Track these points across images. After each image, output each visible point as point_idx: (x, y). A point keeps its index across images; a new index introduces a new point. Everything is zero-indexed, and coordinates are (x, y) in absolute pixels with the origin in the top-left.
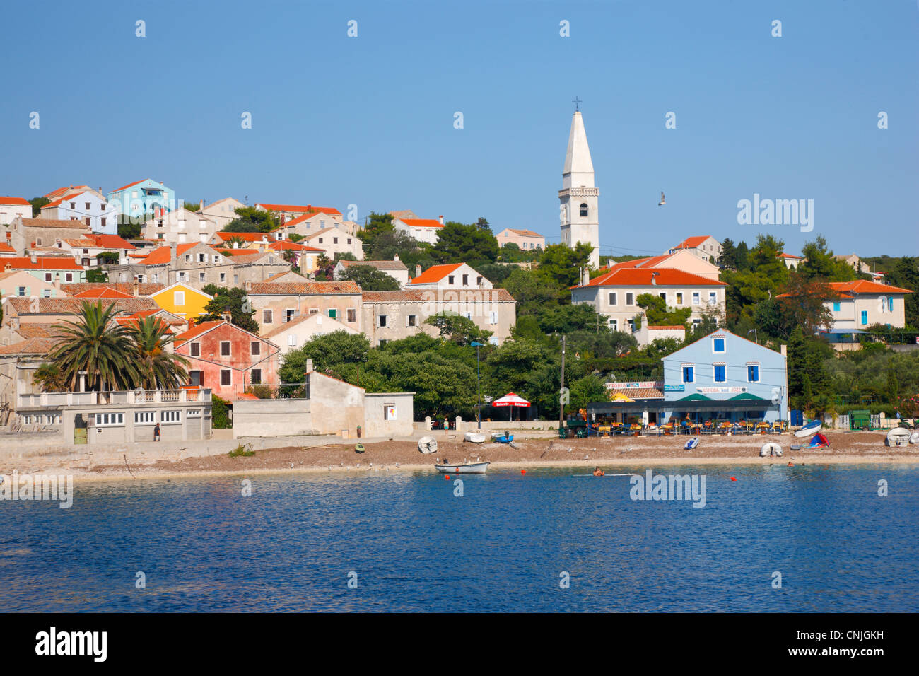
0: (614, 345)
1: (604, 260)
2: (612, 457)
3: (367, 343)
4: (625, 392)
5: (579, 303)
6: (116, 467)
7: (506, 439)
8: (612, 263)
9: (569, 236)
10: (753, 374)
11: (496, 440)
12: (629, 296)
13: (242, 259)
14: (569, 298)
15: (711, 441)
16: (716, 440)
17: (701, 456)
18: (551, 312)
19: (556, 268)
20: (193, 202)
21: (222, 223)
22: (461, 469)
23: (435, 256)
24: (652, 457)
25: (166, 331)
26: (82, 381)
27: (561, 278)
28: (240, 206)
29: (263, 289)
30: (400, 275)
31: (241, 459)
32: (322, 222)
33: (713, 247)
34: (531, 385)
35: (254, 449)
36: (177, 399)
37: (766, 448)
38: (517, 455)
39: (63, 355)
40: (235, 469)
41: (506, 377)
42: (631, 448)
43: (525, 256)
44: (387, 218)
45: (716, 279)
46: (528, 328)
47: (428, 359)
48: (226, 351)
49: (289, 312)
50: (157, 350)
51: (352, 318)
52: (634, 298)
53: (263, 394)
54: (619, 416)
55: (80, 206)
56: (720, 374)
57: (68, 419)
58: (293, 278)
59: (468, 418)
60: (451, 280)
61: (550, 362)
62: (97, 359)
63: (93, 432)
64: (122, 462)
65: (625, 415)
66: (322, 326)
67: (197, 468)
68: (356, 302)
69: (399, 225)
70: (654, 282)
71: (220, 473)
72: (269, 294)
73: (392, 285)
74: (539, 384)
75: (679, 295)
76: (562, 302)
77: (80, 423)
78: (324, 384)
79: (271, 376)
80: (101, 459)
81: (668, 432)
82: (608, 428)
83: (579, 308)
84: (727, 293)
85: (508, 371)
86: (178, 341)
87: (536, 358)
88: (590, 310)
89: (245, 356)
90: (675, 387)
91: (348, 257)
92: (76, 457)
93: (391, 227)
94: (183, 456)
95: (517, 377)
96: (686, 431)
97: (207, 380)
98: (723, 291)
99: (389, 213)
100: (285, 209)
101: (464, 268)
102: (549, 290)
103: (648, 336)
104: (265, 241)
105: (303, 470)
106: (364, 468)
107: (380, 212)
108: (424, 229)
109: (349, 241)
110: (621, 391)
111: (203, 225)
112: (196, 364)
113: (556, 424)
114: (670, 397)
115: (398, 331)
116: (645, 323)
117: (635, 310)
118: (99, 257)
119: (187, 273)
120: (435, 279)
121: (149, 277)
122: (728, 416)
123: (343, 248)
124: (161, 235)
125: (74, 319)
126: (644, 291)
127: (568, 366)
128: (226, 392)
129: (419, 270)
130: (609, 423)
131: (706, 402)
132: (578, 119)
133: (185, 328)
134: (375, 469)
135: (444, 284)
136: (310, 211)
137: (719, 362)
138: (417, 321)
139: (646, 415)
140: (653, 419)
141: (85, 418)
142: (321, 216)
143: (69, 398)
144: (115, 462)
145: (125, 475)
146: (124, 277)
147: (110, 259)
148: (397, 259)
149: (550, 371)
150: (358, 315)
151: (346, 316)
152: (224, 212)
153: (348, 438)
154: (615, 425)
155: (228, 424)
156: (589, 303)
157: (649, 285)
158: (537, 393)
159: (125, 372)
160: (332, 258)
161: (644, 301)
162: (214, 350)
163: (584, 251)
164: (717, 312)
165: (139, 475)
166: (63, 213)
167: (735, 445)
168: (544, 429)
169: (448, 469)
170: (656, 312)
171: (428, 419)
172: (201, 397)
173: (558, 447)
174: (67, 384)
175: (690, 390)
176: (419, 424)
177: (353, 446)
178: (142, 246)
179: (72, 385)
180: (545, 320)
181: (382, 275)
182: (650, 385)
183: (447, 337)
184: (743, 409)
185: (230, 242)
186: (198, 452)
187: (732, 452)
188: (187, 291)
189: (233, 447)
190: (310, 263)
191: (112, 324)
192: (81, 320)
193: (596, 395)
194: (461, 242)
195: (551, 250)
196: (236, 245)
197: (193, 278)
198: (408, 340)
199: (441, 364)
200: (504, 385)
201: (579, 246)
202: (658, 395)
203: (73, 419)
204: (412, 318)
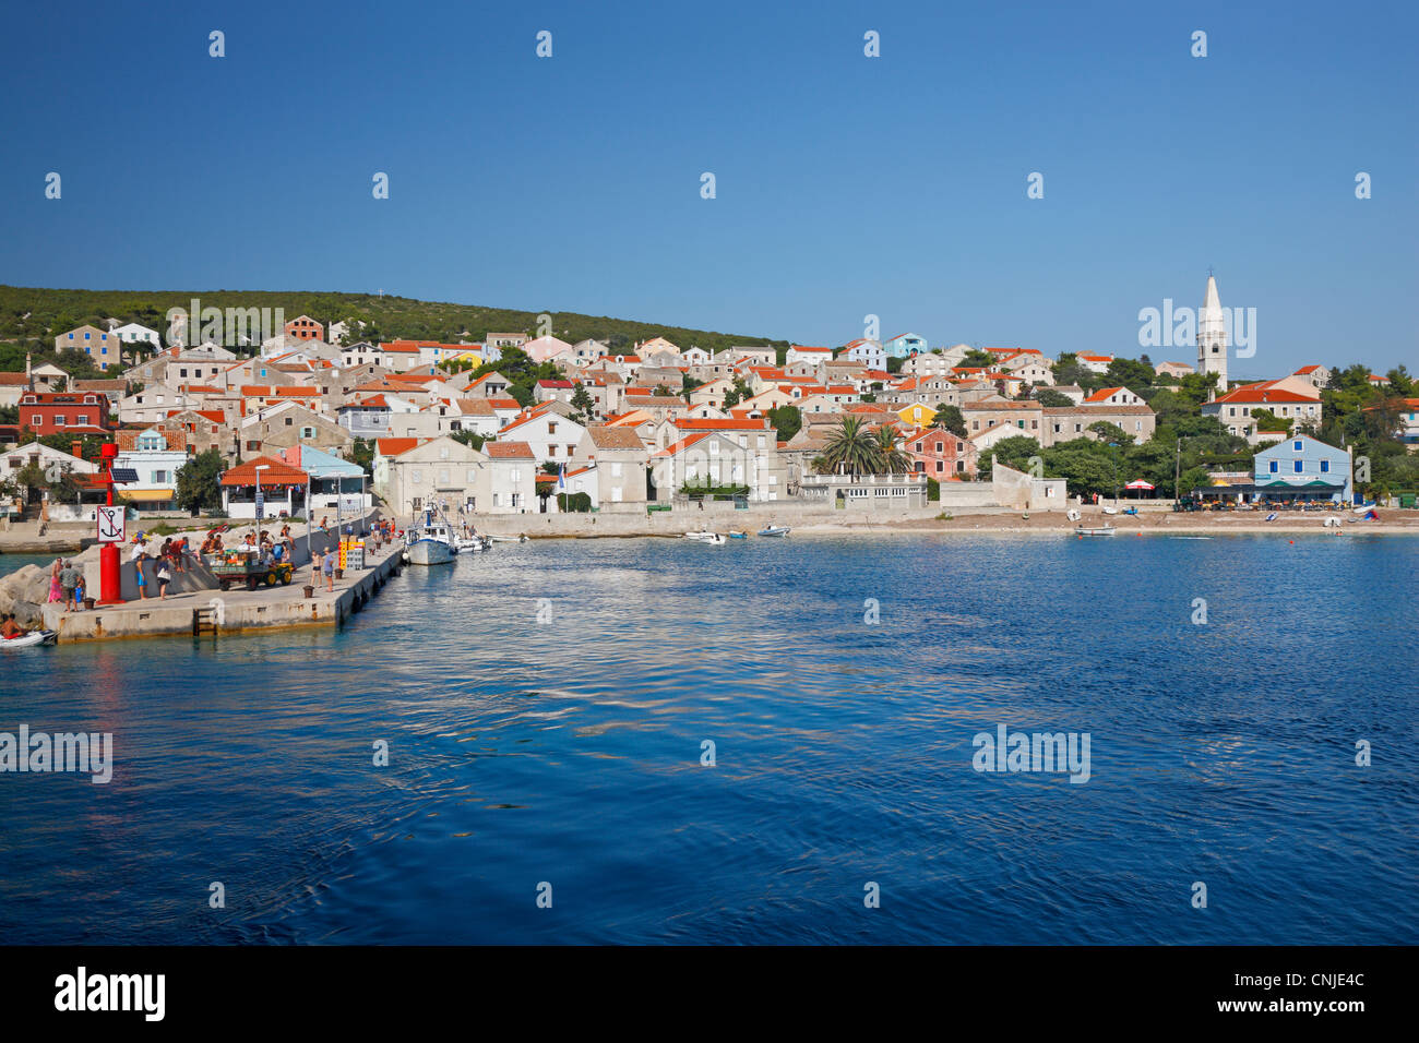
0: (1231, 445)
1: (1231, 384)
2: (1209, 526)
3: (1038, 444)
4: (1225, 479)
5: (1207, 415)
6: (862, 525)
7: (1132, 512)
8: (1237, 386)
9: (1204, 368)
10: (1324, 466)
11: (1125, 512)
12: (1245, 410)
13: (964, 386)
14: (1200, 411)
15: (1287, 516)
16: (1291, 515)
17: (1278, 526)
18: (1186, 422)
19: (1191, 390)
20: (938, 347)
21: (955, 362)
22: (1095, 532)
23: (1105, 382)
24: (1240, 526)
25: (898, 434)
26: (842, 467)
27: (1196, 397)
28: (968, 349)
29: (972, 407)
30: (1077, 396)
31: (943, 521)
32: (1026, 359)
33: (1322, 374)
34: (1156, 474)
35: (952, 515)
36: (903, 480)
37: (1328, 521)
38: (1139, 523)
39: (831, 450)
40: (939, 528)
41: (1138, 468)
42: (1226, 519)
43: (1175, 381)
44: (1073, 356)
45: (1318, 398)
46: (1163, 433)
47: (1080, 455)
48: (940, 449)
49: (991, 422)
50: (891, 448)
51: (1035, 426)
52: (1249, 411)
53: (965, 478)
54: (1220, 497)
55: (862, 352)
56: (1298, 467)
57: (832, 493)
58: (997, 399)
59: (1108, 496)
60: (1114, 399)
61: (1171, 458)
62: (851, 453)
63: (848, 501)
64: (865, 521)
65: (1225, 496)
66: (1009, 431)
67: (913, 527)
68: (1038, 415)
69: (1081, 361)
70: (1265, 399)
71: (928, 531)
72: (977, 410)
73: (1069, 403)
74: (1161, 474)
75: (1285, 409)
76: (1195, 414)
77: (840, 495)
78: (1003, 472)
79: (971, 466)
80: (851, 519)
81: (1256, 508)
82: (1210, 505)
83: (1207, 419)
84: (1324, 408)
85: (1140, 464)
86: (908, 441)
87: (1161, 455)
88: (1215, 420)
89: (953, 452)
90: (1263, 475)
91: (1042, 383)
92: (835, 517)
93: (1076, 363)
94: (905, 518)
95: (1146, 468)
96: (1271, 508)
97: (927, 468)
98: (1320, 406)
99: (1073, 352)
100: (1001, 351)
101: (1124, 391)
102: (1185, 406)
103: (1256, 438)
104: (984, 373)
105: (985, 530)
106: (1027, 530)
107: (1068, 352)
108: (1099, 363)
109: (1043, 373)
110: (1221, 479)
111: (942, 363)
112: (920, 457)
113: (1173, 502)
114: (1259, 483)
115: (1067, 435)
116: (1255, 430)
117: (1250, 420)
118: (872, 385)
119: (927, 396)
120: (1102, 398)
121: (902, 398)
122: (1304, 497)
123: (1039, 377)
124: (914, 370)
125: (837, 427)
126: (1256, 406)
127: (1182, 460)
128: (938, 476)
129: (1091, 393)
130: (1211, 502)
131: (1287, 487)
132: (1212, 282)
133: (914, 433)
134: (1035, 531)
135: (1108, 402)
136: (1019, 351)
137: (1298, 458)
138: (1082, 429)
139: (1241, 496)
140: (1246, 499)
141: (843, 492)
142: (1025, 355)
143: (833, 479)
144: (861, 521)
145: (866, 530)
146: (886, 399)
147: (878, 387)
148: (1076, 384)
149: (1170, 464)
150: (1039, 425)
151: (1031, 425)
152: (957, 355)
153: (1020, 509)
154: (1215, 503)
155: (937, 498)
156: (1214, 415)
157: (1262, 402)
158: (1160, 479)
159: (869, 461)
160: (1030, 384)
161: (1256, 414)
162: (932, 448)
163: (1213, 378)
164: (1315, 421)
165: (876, 530)
166: (852, 356)
167: (1306, 518)
168: (1163, 505)
169: (1085, 532)
170: (1266, 422)
171: (1079, 497)
172: (919, 480)
173: (1170, 518)
174: (833, 470)
175: (1275, 478)
176: (1072, 500)
177: (1021, 515)
178: (900, 378)
179: (836, 470)
180: (1181, 427)
181: (1062, 396)
182: (1245, 474)
183: (1103, 439)
184: (1315, 492)
185: (960, 374)
186: (914, 516)
187: (1302, 524)
188: (922, 408)
189: (939, 513)
190: (1013, 388)
191: (863, 428)
192: (842, 428)
193: (1202, 481)
194: (1125, 372)
195: (1188, 377)
196: (963, 376)
197: (931, 399)
198: (1074, 441)
199: (1089, 458)
200: (1137, 473)
201: (1209, 374)
202: (1251, 482)
203: (835, 492)
204: (1078, 426)
